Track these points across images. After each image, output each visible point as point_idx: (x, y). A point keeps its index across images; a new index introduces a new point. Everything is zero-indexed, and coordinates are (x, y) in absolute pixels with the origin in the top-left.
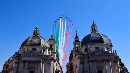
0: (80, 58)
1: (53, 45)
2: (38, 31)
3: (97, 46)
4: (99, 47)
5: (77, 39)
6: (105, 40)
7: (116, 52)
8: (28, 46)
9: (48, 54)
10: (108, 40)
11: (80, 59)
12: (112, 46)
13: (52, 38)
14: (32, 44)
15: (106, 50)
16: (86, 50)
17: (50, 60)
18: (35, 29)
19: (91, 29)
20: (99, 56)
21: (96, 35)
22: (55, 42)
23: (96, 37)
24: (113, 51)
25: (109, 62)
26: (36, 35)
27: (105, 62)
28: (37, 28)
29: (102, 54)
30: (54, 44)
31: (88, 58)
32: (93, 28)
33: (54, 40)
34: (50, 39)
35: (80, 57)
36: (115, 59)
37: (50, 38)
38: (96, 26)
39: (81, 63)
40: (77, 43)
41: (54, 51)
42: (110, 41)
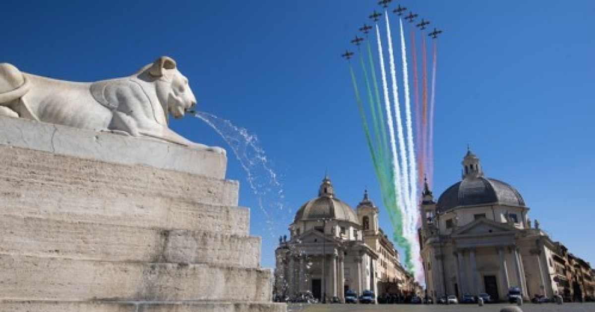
0: (435, 244)
1: (370, 217)
2: (329, 185)
3: (479, 211)
4: (484, 215)
5: (427, 198)
6: (501, 193)
7: (537, 224)
8: (305, 222)
9: (352, 238)
10: (513, 195)
11: (435, 247)
12: (523, 210)
13: (365, 201)
14: (313, 217)
15: (504, 220)
16: (449, 223)
17: (358, 253)
18: (322, 183)
19: (463, 168)
20: (482, 237)
21: (476, 184)
22: (375, 209)
23: (475, 189)
24: (529, 223)
25: (512, 251)
26: (325, 195)
27: (500, 252)
28: (325, 180)
29: (491, 231)
30: (372, 214)
31: (454, 243)
32: (469, 167)
33: (371, 206)
34: (361, 204)
35: (434, 242)
36: (534, 243)
37: (361, 200)
38: (477, 160)
39: (437, 257)
40: (427, 207)
41: (373, 231)
42: (518, 195)
